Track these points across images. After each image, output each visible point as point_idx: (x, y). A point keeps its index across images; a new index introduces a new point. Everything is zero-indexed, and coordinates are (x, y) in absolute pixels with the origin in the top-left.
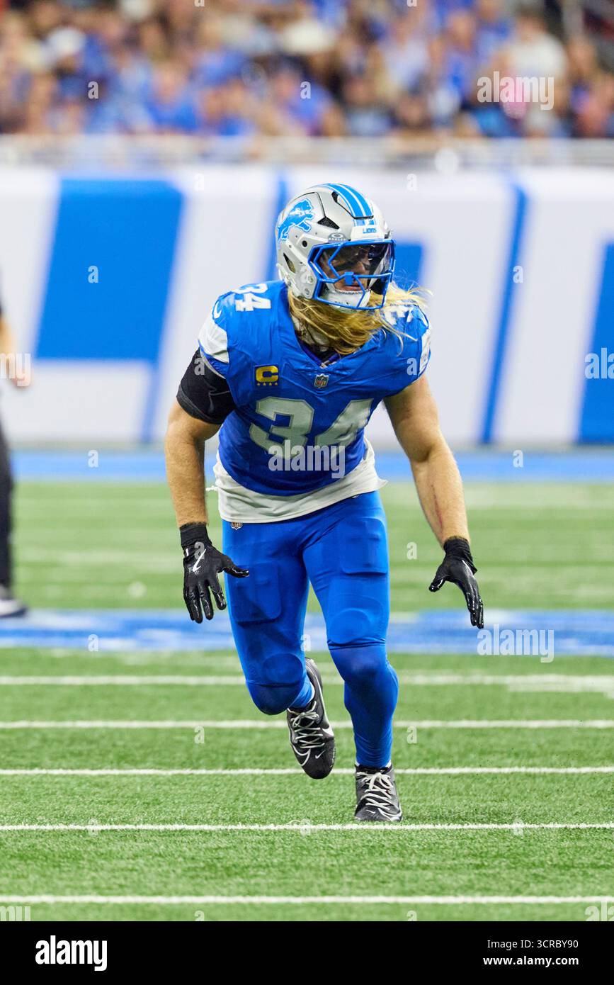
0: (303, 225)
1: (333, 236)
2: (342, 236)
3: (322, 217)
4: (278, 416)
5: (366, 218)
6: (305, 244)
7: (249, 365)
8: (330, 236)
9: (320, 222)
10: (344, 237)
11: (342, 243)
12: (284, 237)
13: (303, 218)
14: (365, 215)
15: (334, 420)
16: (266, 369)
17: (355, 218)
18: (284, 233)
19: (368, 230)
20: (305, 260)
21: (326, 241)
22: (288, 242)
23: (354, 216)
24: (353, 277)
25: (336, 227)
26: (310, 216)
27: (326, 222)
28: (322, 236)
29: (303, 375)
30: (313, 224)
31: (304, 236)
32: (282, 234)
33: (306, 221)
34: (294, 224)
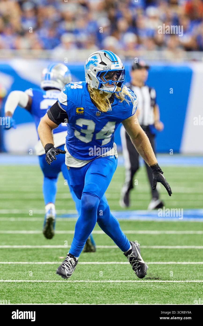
0: (94, 64)
1: (105, 68)
2: (108, 68)
3: (101, 61)
4: (83, 125)
5: (116, 62)
6: (95, 70)
7: (74, 106)
8: (104, 68)
9: (100, 63)
10: (109, 68)
11: (108, 70)
12: (88, 68)
13: (94, 62)
14: (115, 61)
15: (102, 128)
16: (80, 108)
17: (112, 62)
18: (88, 67)
19: (116, 66)
20: (95, 76)
21: (103, 70)
22: (89, 70)
23: (112, 61)
24: (112, 82)
25: (106, 65)
26: (97, 61)
27: (102, 63)
28: (101, 68)
29: (92, 111)
30: (98, 64)
31: (95, 68)
32: (87, 67)
33: (96, 63)
34: (91, 64)
